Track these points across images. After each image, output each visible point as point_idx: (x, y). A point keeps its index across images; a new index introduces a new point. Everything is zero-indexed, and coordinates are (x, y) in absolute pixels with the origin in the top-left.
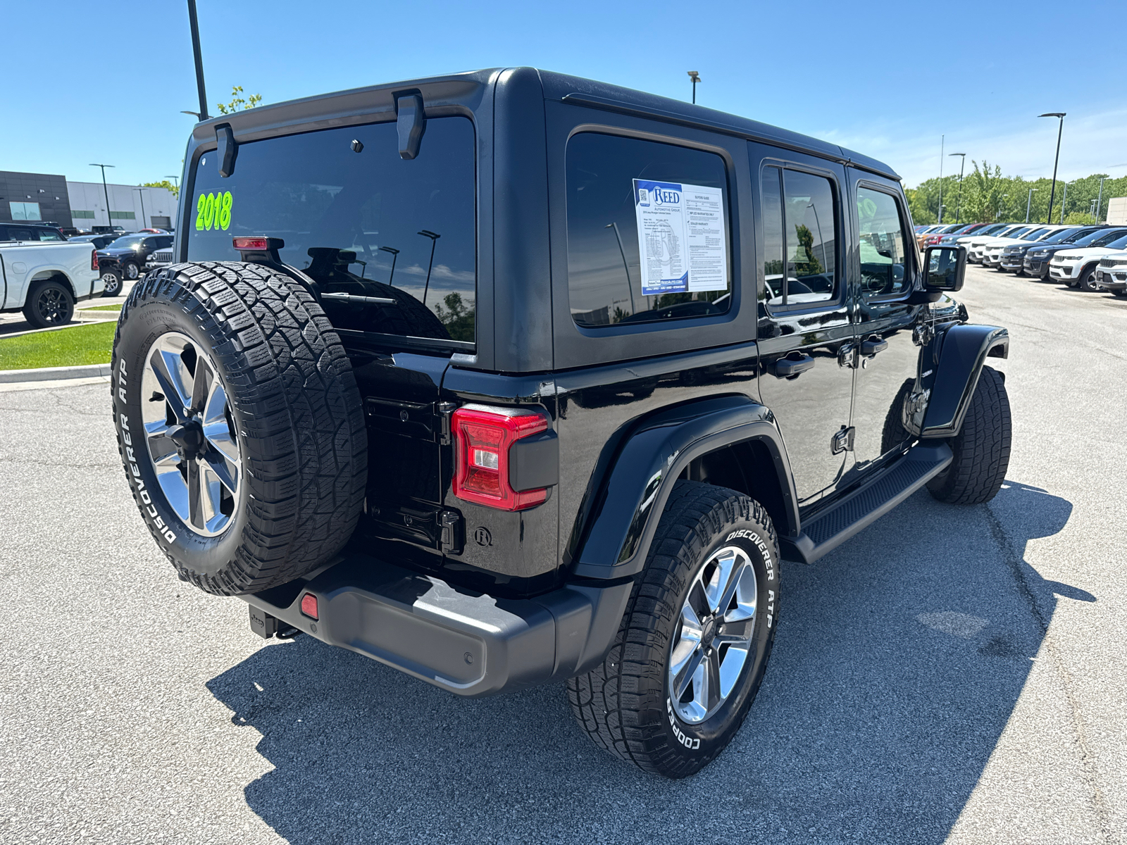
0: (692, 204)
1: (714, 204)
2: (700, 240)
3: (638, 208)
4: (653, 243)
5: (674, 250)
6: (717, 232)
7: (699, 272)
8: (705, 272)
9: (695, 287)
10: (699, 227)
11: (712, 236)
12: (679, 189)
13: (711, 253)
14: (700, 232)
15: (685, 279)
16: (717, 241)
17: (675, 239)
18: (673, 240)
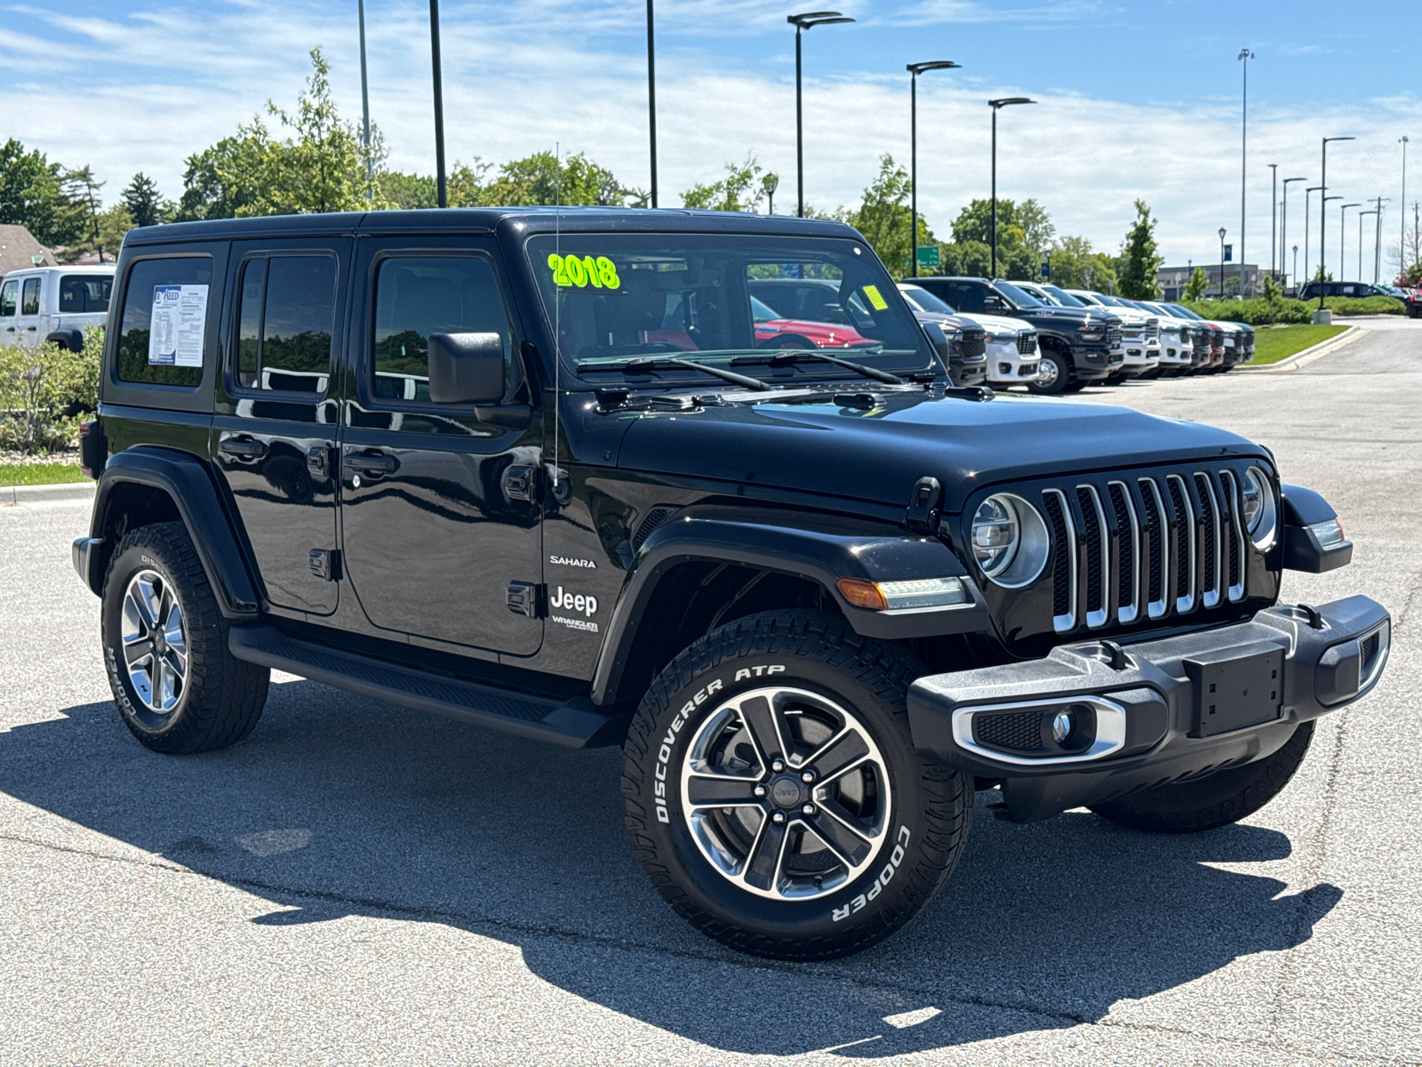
0: (186, 300)
1: (201, 298)
2: (187, 326)
3: (155, 305)
4: (158, 327)
5: (169, 333)
6: (199, 320)
7: (182, 351)
8: (187, 351)
9: (180, 362)
10: (187, 317)
11: (195, 323)
12: (179, 289)
13: (193, 336)
14: (187, 320)
15: (173, 355)
16: (198, 327)
17: (171, 325)
18: (170, 325)
